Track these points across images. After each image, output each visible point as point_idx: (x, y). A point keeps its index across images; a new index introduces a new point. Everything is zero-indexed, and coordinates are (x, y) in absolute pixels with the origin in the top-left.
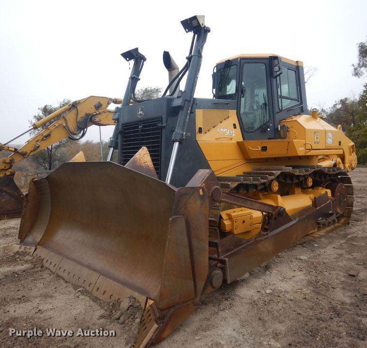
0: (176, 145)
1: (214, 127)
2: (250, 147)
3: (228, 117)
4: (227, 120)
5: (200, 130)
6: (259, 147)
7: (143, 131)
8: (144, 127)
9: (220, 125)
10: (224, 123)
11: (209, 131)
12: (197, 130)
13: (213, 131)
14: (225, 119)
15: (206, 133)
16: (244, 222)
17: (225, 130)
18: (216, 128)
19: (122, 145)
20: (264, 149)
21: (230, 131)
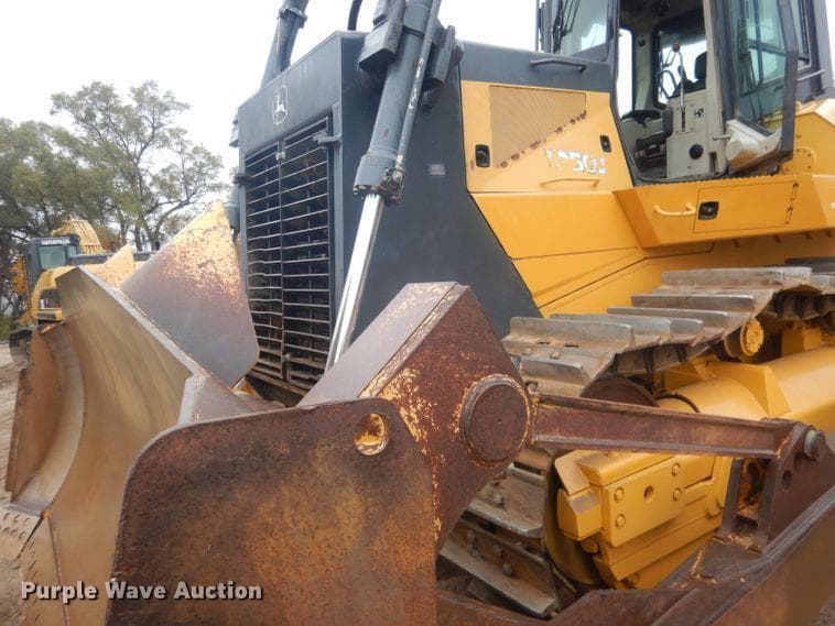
0: (371, 205)
1: (534, 145)
2: (657, 208)
3: (583, 116)
4: (581, 124)
5: (483, 156)
6: (689, 205)
7: (288, 168)
8: (290, 153)
9: (558, 139)
10: (571, 133)
11: (515, 157)
12: (470, 154)
13: (531, 159)
14: (573, 121)
15: (504, 164)
16: (648, 491)
17: (573, 155)
18: (540, 150)
19: (249, 220)
20: (709, 210)
21: (590, 159)
